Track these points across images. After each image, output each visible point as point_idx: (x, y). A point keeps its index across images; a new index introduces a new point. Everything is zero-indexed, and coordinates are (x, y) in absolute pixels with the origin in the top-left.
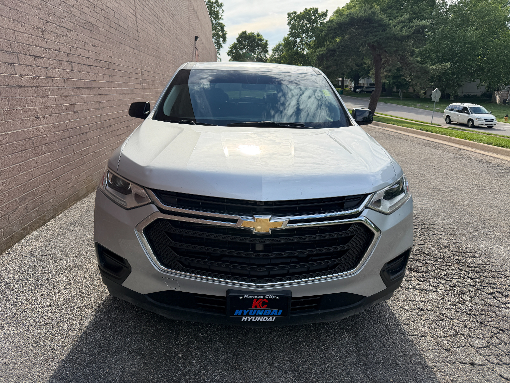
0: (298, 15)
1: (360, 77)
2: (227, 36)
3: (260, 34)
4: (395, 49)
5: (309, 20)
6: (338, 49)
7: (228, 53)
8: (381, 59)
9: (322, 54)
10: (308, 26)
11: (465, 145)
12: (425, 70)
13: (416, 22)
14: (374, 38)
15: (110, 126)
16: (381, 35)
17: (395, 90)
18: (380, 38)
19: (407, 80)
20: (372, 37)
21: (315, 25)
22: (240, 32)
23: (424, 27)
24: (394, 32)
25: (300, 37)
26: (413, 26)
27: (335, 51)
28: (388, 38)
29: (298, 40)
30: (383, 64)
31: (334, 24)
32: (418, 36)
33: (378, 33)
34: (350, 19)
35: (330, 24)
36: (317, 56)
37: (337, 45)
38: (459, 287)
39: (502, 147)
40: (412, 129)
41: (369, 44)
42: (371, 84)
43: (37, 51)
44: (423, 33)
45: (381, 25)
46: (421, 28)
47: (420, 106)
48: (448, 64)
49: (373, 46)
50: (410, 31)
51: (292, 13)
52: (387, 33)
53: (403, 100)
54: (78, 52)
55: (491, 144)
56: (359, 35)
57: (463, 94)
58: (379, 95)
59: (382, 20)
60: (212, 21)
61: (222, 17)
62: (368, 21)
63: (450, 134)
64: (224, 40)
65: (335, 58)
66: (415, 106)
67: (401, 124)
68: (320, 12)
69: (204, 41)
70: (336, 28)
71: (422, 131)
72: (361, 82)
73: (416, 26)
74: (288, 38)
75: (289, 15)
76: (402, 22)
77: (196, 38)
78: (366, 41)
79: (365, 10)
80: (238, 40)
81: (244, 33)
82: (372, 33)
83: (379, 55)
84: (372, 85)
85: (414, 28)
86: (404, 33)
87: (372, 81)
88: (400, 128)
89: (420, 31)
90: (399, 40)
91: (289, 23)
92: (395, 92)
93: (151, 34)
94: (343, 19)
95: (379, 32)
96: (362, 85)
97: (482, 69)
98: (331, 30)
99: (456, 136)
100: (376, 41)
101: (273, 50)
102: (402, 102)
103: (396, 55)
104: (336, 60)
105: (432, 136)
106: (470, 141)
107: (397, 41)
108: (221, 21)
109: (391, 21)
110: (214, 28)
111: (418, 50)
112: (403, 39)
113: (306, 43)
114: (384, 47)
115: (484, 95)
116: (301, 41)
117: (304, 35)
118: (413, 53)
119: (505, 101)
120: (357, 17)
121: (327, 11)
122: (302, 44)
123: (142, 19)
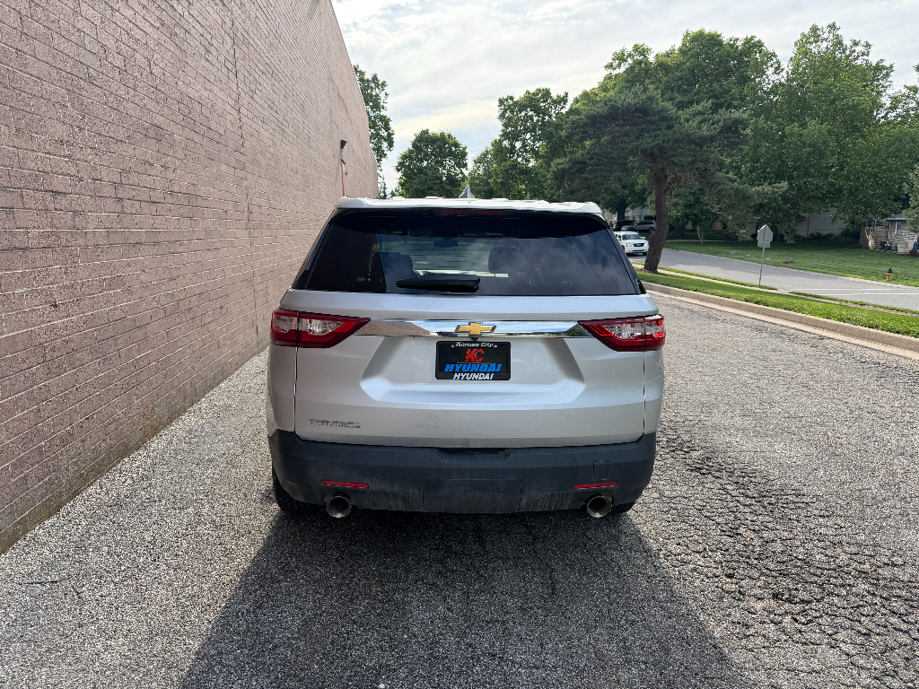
0: (517, 102)
1: (627, 206)
2: (395, 138)
3: (453, 136)
4: (690, 159)
5: (538, 111)
6: (590, 160)
7: (397, 168)
8: (666, 176)
9: (563, 170)
10: (535, 119)
11: (828, 329)
12: (744, 194)
13: (724, 115)
14: (653, 141)
15: (190, 309)
16: (665, 135)
17: (689, 226)
18: (664, 141)
19: (714, 211)
20: (650, 140)
21: (547, 117)
22: (418, 131)
23: (738, 122)
24: (686, 130)
25: (521, 140)
26: (720, 121)
27: (584, 163)
28: (677, 141)
29: (518, 145)
30: (670, 184)
31: (583, 117)
32: (729, 138)
33: (659, 132)
34: (609, 109)
35: (575, 117)
36: (554, 172)
37: (589, 153)
38: (878, 634)
39: (898, 332)
40: (730, 300)
41: (644, 151)
42: (646, 218)
43: (59, 183)
44: (736, 131)
45: (663, 119)
46: (734, 123)
47: (737, 254)
48: (784, 185)
49: (652, 154)
50: (715, 129)
51: (507, 100)
52: (675, 133)
53: (705, 244)
54: (134, 179)
55: (877, 327)
56: (626, 135)
57: (810, 233)
58: (665, 237)
59: (664, 110)
60: (368, 113)
61: (385, 105)
62: (641, 112)
63: (801, 310)
64: (391, 144)
65: (586, 175)
66: (727, 255)
67: (709, 291)
68: (554, 95)
69: (355, 148)
70: (586, 124)
71: (748, 303)
72: (629, 214)
73: (724, 120)
74: (501, 141)
75: (501, 102)
76: (700, 113)
77: (343, 143)
78: (639, 146)
79: (636, 94)
80: (414, 145)
81: (425, 132)
82: (648, 132)
83: (663, 170)
84: (649, 219)
85: (721, 123)
86: (705, 131)
87: (650, 211)
88: (709, 298)
89: (733, 128)
90: (697, 144)
91: (502, 116)
92: (691, 231)
93: (266, 140)
94: (599, 109)
95: (661, 130)
96: (631, 219)
97: (840, 190)
98: (577, 127)
99: (811, 313)
100: (656, 146)
101: (475, 161)
102: (704, 248)
103: (692, 169)
104: (587, 179)
105: (767, 313)
106: (838, 322)
107: (693, 146)
108: (383, 113)
109: (680, 112)
110: (373, 125)
111: (729, 160)
112: (702, 142)
113: (533, 150)
114: (672, 156)
115: (846, 233)
116: (524, 146)
117: (528, 136)
118: (721, 165)
119: (883, 244)
120: (622, 105)
121: (567, 94)
122: (526, 151)
123: (250, 116)
